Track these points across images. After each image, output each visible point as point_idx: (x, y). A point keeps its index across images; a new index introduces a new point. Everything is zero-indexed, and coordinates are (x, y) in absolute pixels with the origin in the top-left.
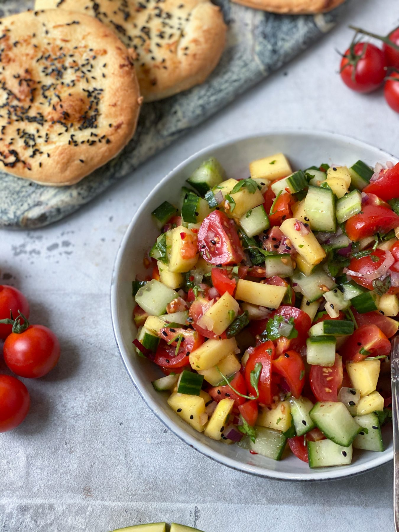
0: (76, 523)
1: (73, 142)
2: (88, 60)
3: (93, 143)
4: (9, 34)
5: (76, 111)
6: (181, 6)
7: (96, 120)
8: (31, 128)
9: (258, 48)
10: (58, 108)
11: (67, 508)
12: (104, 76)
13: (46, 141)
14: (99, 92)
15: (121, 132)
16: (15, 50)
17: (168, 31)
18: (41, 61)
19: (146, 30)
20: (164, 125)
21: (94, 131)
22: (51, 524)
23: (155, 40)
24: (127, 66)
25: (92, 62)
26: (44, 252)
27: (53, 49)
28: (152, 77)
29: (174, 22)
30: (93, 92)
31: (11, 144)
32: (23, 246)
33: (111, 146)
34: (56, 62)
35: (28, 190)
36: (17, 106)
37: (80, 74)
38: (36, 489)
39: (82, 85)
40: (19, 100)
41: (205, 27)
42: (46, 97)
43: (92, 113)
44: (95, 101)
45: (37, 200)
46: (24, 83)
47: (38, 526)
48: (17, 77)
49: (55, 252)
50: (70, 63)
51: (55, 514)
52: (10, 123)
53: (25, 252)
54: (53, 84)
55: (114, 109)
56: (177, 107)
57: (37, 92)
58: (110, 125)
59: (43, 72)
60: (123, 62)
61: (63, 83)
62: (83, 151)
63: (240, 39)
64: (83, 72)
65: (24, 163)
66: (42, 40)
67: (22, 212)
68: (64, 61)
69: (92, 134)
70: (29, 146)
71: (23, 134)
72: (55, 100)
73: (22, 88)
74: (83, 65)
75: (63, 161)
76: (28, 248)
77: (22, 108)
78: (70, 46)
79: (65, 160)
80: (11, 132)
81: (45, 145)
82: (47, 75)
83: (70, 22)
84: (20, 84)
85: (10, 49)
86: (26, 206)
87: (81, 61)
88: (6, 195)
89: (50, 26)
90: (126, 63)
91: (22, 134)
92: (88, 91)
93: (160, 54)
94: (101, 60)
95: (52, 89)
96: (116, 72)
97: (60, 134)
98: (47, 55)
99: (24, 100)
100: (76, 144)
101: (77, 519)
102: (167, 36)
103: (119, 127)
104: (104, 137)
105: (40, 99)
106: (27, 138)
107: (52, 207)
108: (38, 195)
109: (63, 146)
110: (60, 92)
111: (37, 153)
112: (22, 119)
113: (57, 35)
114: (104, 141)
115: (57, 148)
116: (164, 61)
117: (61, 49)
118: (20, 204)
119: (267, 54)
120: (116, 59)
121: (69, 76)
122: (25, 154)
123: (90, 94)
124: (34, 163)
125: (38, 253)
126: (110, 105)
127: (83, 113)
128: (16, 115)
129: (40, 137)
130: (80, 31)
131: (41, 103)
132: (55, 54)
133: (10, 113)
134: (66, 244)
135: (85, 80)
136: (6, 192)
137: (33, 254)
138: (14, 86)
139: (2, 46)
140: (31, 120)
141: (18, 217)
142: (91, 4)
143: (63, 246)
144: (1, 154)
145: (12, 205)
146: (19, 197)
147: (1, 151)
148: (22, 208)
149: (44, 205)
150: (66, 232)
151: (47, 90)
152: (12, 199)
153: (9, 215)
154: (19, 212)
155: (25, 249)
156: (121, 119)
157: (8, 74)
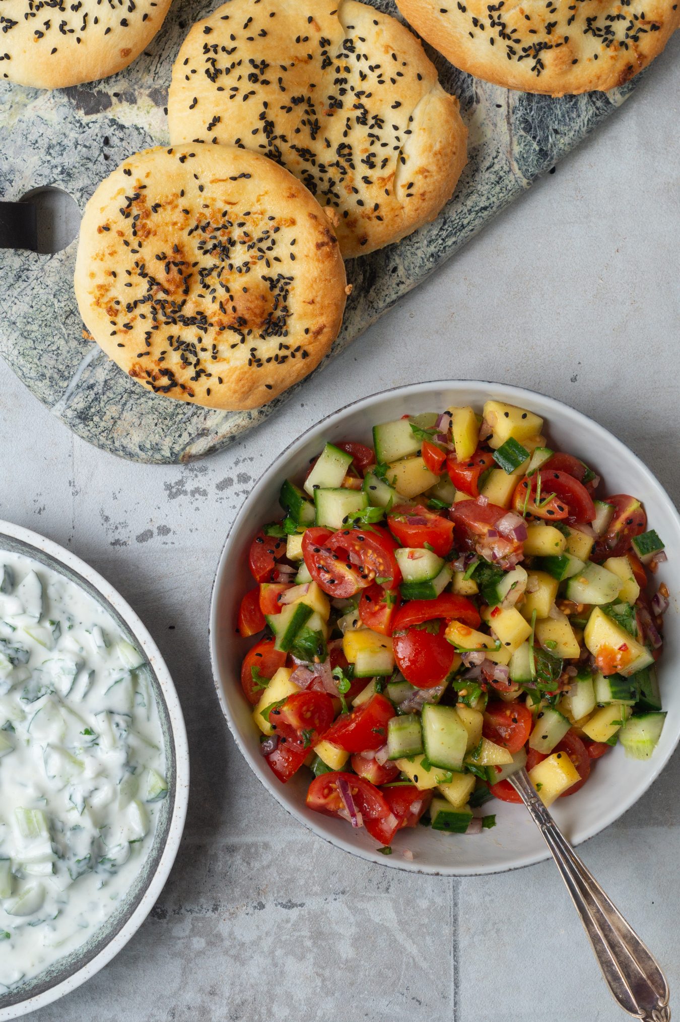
0: (300, 864)
1: (255, 360)
2: (268, 232)
3: (282, 360)
4: (144, 192)
5: (255, 315)
6: (397, 105)
7: (285, 324)
8: (190, 334)
9: (517, 149)
10: (229, 308)
11: (286, 846)
12: (293, 257)
13: (214, 358)
14: (288, 281)
15: (323, 338)
16: (155, 217)
17: (382, 153)
18: (195, 233)
19: (344, 150)
21: (283, 340)
22: (269, 866)
23: (362, 170)
24: (327, 244)
25: (274, 236)
26: (212, 491)
27: (213, 216)
28: (359, 231)
29: (387, 133)
30: (278, 281)
31: (162, 359)
32: (181, 483)
33: (308, 360)
34: (218, 233)
35: (185, 411)
36: (165, 301)
37: (254, 252)
38: (244, 824)
39: (260, 270)
40: (167, 292)
42: (206, 286)
43: (279, 313)
44: (283, 293)
45: (201, 426)
46: (174, 269)
47: (252, 870)
48: (161, 257)
49: (229, 492)
50: (239, 236)
51: (272, 855)
52: (156, 328)
53: (185, 493)
54: (215, 267)
55: (311, 307)
57: (193, 279)
58: (307, 331)
59: (200, 248)
60: (321, 239)
61: (231, 266)
62: (270, 372)
63: (489, 132)
64: (260, 250)
65: (183, 387)
66: (194, 200)
67: (182, 446)
68: (230, 233)
69: (281, 346)
70: (190, 364)
72: (221, 293)
73: (170, 276)
74: (260, 240)
75: (243, 390)
76: (189, 486)
77: (173, 303)
78: (237, 212)
79: (246, 388)
80: (160, 342)
81: (213, 363)
82: (205, 253)
83: (236, 174)
84: (168, 270)
85: (147, 215)
86: (186, 438)
87: (257, 234)
88: (156, 421)
89: (205, 180)
90: (326, 239)
91: (176, 344)
92: (271, 279)
93: (371, 196)
94: (287, 234)
95: (215, 274)
96: (311, 254)
97: (233, 346)
98: (203, 223)
99: (175, 293)
100: (259, 363)
101: (301, 859)
102: (378, 161)
103: (319, 332)
104: (298, 349)
105: (197, 289)
106: (185, 350)
107: (224, 437)
108: (202, 418)
109: (242, 368)
110: (228, 280)
111: (203, 375)
112: (175, 322)
113: (218, 194)
114: (299, 354)
115: (233, 370)
116: (377, 207)
117: (225, 214)
118: (177, 435)
120: (310, 234)
121: (239, 255)
122: (185, 375)
123: (273, 283)
124: (200, 387)
125: (205, 493)
126: (304, 302)
127: (266, 315)
128: (165, 314)
129: (204, 350)
130: (251, 188)
131: (201, 296)
132: (218, 222)
133: (154, 311)
134: (244, 478)
135: (264, 262)
136: (155, 416)
137: (197, 496)
138: (157, 270)
139: (135, 211)
140: (188, 322)
141: (177, 455)
142: (261, 125)
143: (239, 481)
144: (149, 374)
145: (165, 436)
146: (174, 424)
147: (148, 369)
148: (181, 441)
149: (213, 435)
150: (241, 459)
151: (208, 275)
152: (164, 427)
153: (163, 453)
154: (177, 448)
155: (184, 488)
156: (322, 320)
157: (148, 252)
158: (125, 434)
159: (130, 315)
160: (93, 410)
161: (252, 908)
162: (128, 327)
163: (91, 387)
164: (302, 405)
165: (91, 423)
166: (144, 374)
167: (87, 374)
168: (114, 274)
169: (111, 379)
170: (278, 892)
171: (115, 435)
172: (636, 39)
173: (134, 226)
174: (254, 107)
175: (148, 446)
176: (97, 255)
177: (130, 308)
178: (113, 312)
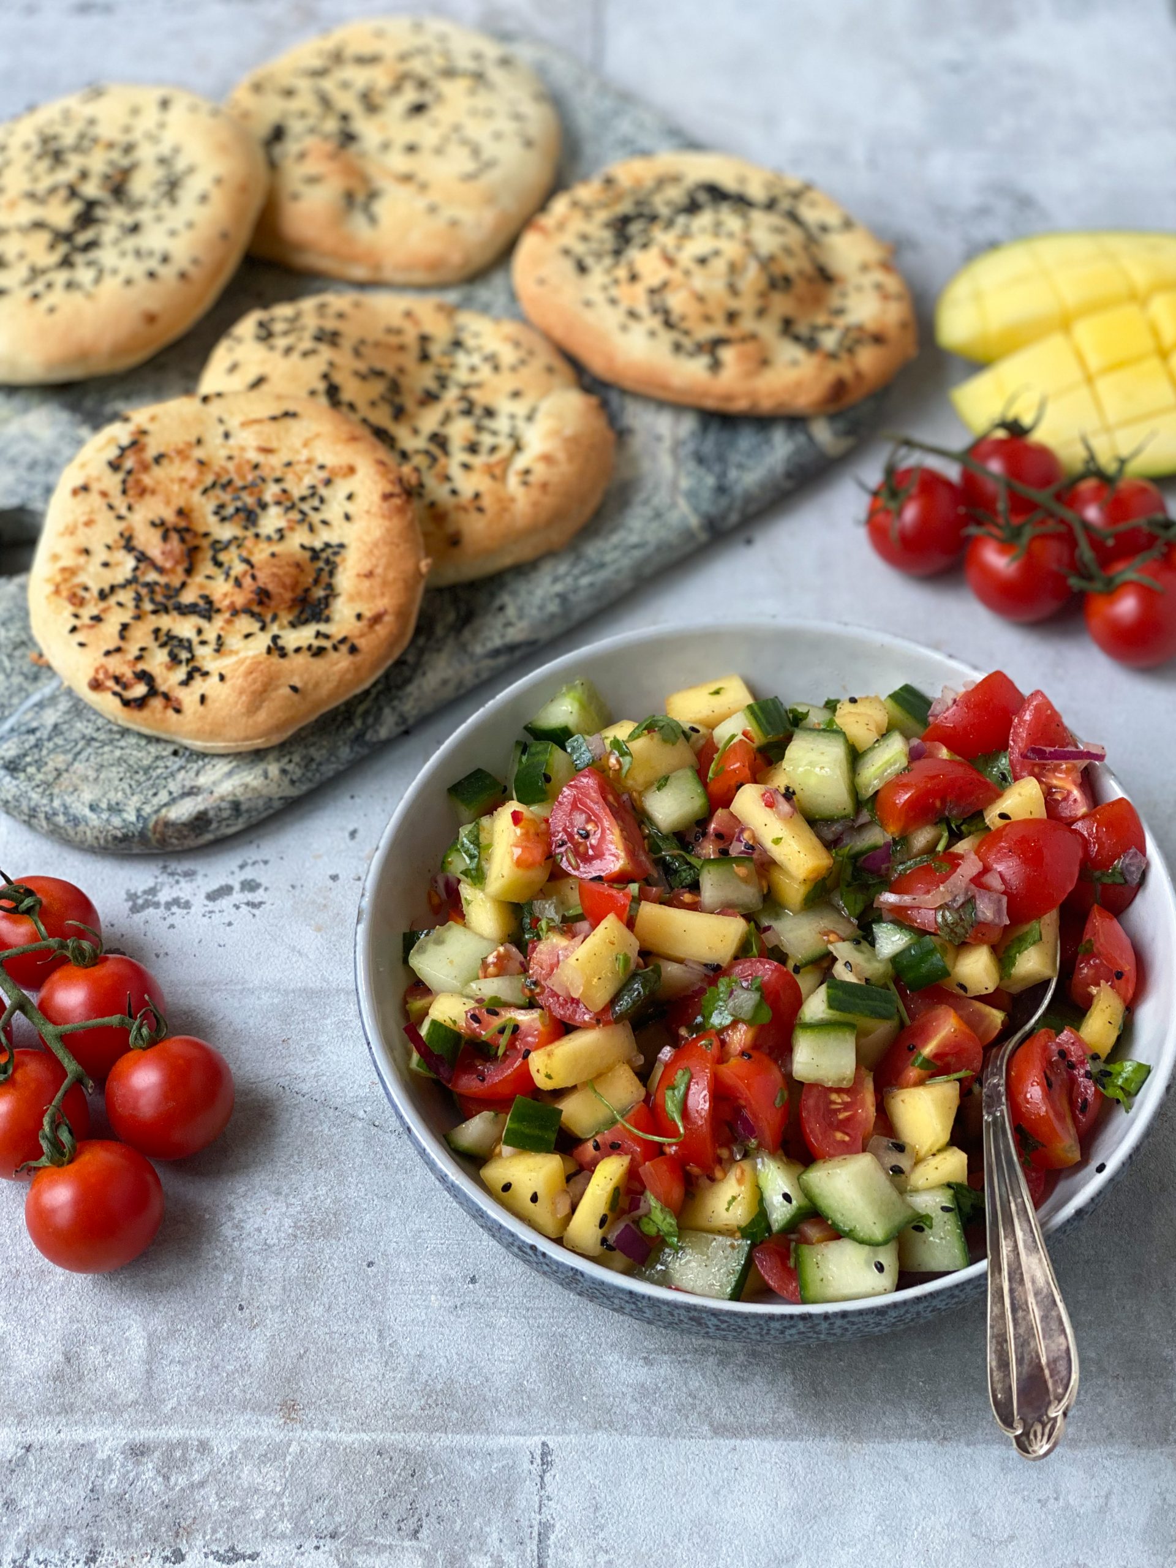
0: (260, 1480)
1: (277, 649)
2: (313, 487)
3: (319, 652)
4: (146, 439)
5: (284, 586)
6: (516, 394)
7: (327, 605)
8: (185, 628)
9: (685, 483)
10: (247, 581)
11: (240, 1448)
12: (347, 517)
13: (218, 651)
14: (337, 549)
15: (381, 630)
16: (158, 472)
17: (487, 440)
18: (211, 493)
19: (440, 441)
20: (475, 633)
21: (323, 628)
22: (202, 1484)
23: (459, 456)
24: (398, 496)
25: (323, 491)
26: (199, 903)
27: (239, 469)
28: (450, 528)
29: (502, 424)
30: (323, 550)
31: (139, 658)
32: (153, 891)
33: (358, 658)
34: (244, 494)
35: (169, 764)
36: (156, 583)
37: (295, 515)
38: (170, 1406)
39: (299, 538)
40: (161, 570)
41: (569, 431)
42: (218, 564)
43: (320, 593)
44: (327, 568)
45: (188, 784)
46: (174, 537)
47: (173, 1489)
48: (158, 524)
49: (225, 903)
50: (274, 495)
51: (212, 1463)
52: (138, 618)
53: (157, 905)
54: (236, 538)
55: (366, 583)
56: (505, 598)
57: (200, 556)
58: (359, 617)
59: (216, 513)
60: (389, 488)
61: (257, 536)
62: (298, 669)
63: (646, 465)
64: (302, 512)
65: (166, 696)
66: (216, 450)
67: (156, 808)
68: (261, 492)
69: (318, 634)
70: (180, 662)
71: (168, 641)
72: (239, 568)
73: (168, 547)
74: (303, 499)
75: (254, 687)
76: (164, 896)
77: (167, 586)
78: (275, 462)
79: (258, 686)
80: (141, 635)
81: (215, 659)
82: (223, 519)
83: (277, 413)
84: (165, 538)
85: (145, 468)
86: (163, 797)
87: (297, 490)
88: (122, 775)
89: (233, 423)
90: (397, 490)
91: (163, 639)
92: (313, 550)
93: (467, 484)
94: (342, 488)
95: (233, 549)
96: (374, 509)
97: (248, 636)
98: (224, 480)
99: (172, 571)
100: (282, 653)
101: (264, 1471)
102: (484, 449)
103: (377, 619)
104: (343, 640)
105: (208, 568)
106: (175, 646)
107: (222, 799)
108: (192, 774)
109: (255, 657)
110: (251, 552)
111: (197, 675)
112: (166, 610)
113: (247, 441)
114: (344, 648)
115: (241, 662)
116: (477, 496)
117: (256, 467)
118: (151, 793)
119: (706, 494)
120: (376, 483)
121: (272, 520)
122: (170, 679)
123: (315, 554)
124: (188, 697)
126: (359, 575)
127: (299, 591)
128: (152, 601)
129: (203, 643)
130: (298, 430)
131: (209, 577)
132: (243, 477)
133: (138, 599)
134: (250, 886)
135: (306, 527)
136: (121, 769)
137: (174, 909)
138: (151, 542)
139: (129, 463)
140: (185, 611)
141: (145, 820)
142: (321, 386)
143: (242, 889)
144: (117, 680)
145: (133, 794)
146: (149, 779)
147: (117, 673)
148: (155, 801)
149: (205, 795)
150: (250, 861)
151: (222, 550)
152: (133, 783)
153: (125, 815)
154: (148, 809)
155: (156, 899)
156: (383, 603)
157: (140, 519)
158: (71, 789)
159: (102, 605)
160: (28, 759)
161: (161, 1561)
162: (97, 619)
163: (32, 731)
164: (352, 797)
165: (22, 776)
166: (110, 683)
167: (30, 715)
168: (87, 552)
169: (65, 722)
170: (214, 1531)
171: (56, 791)
172: (850, 351)
173: (124, 482)
174: (316, 366)
175: (104, 805)
176: (67, 528)
177: (103, 596)
178: (77, 600)
